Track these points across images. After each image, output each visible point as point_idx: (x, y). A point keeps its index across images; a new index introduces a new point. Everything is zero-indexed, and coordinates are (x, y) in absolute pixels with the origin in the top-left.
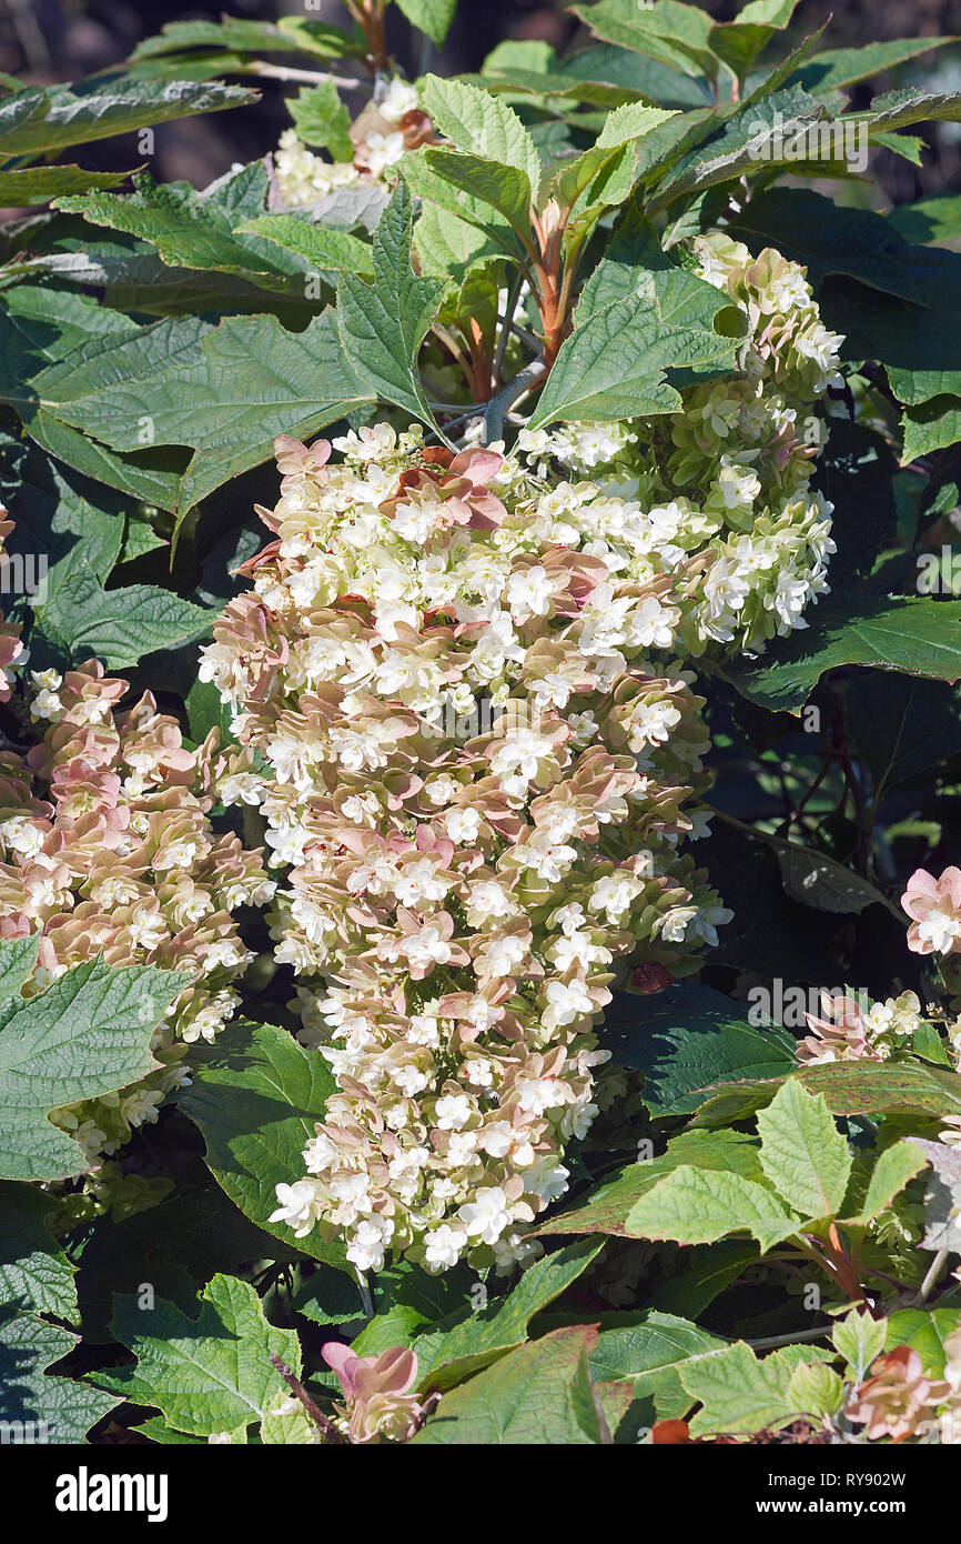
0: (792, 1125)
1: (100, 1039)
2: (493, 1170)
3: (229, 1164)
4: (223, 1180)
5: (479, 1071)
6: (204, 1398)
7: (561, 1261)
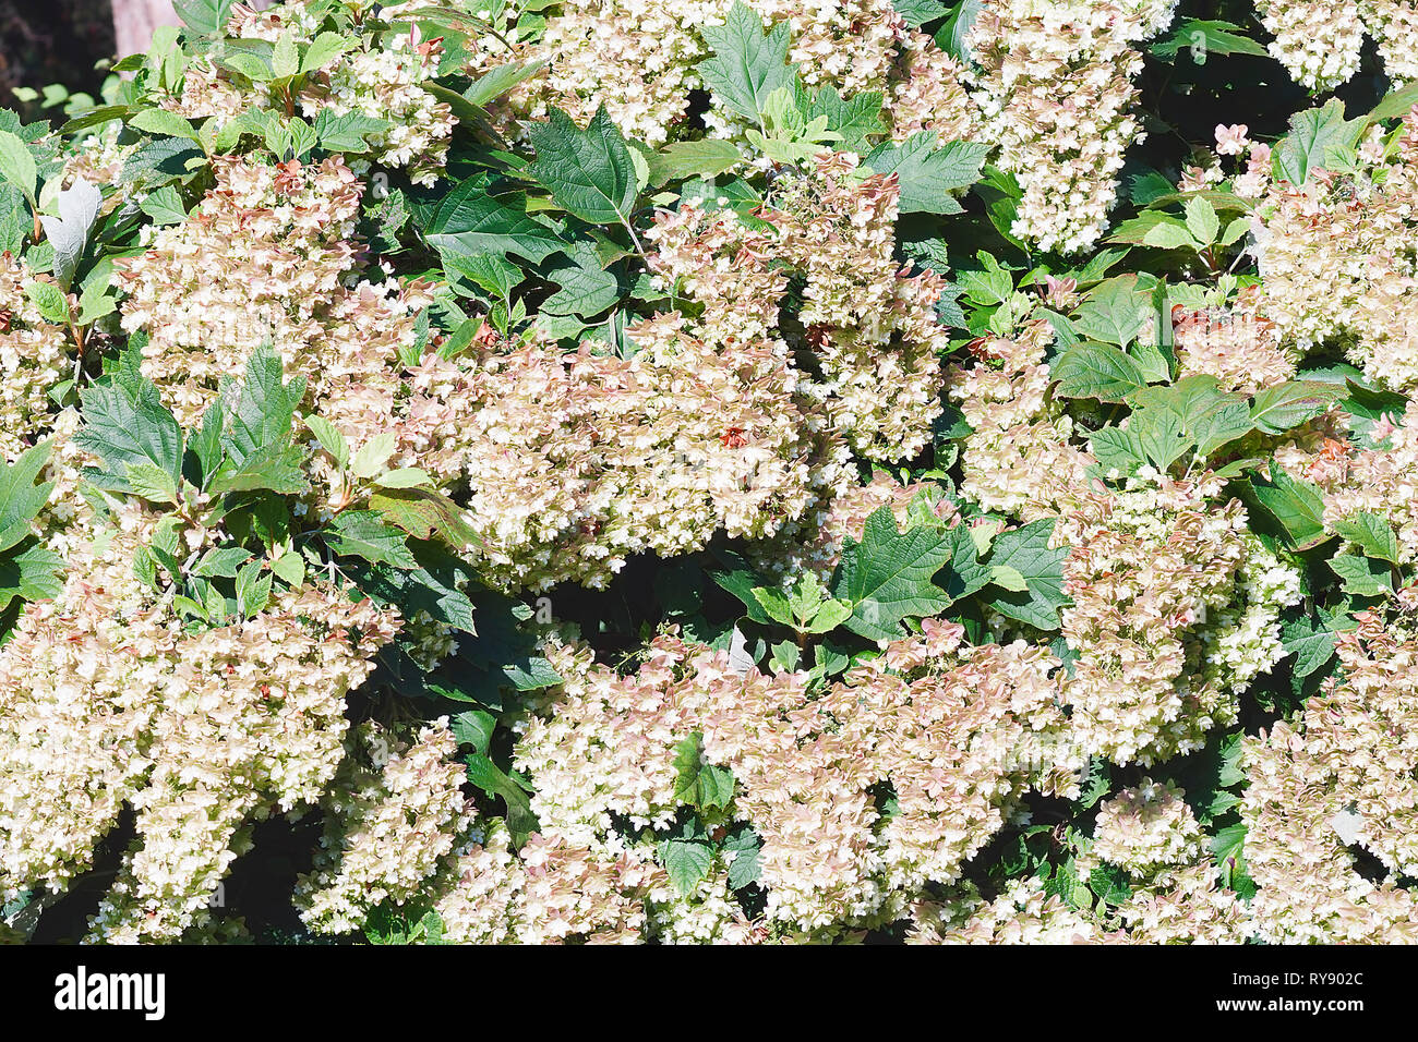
0: (1197, 211)
1: (960, 167)
2: (1088, 220)
3: (993, 213)
4: (991, 217)
5: (1084, 186)
6: (981, 292)
7: (1112, 252)
